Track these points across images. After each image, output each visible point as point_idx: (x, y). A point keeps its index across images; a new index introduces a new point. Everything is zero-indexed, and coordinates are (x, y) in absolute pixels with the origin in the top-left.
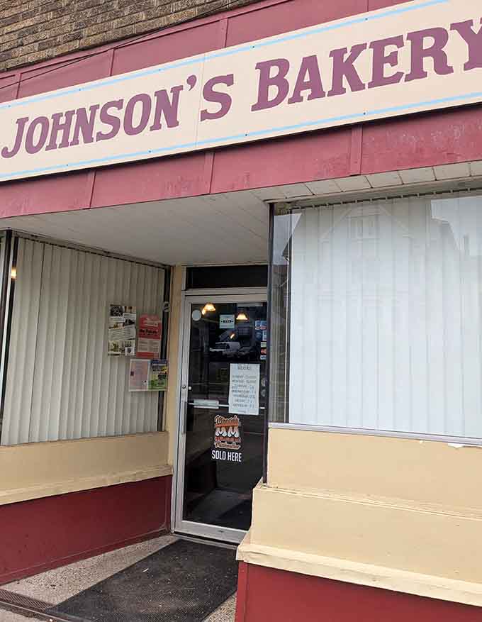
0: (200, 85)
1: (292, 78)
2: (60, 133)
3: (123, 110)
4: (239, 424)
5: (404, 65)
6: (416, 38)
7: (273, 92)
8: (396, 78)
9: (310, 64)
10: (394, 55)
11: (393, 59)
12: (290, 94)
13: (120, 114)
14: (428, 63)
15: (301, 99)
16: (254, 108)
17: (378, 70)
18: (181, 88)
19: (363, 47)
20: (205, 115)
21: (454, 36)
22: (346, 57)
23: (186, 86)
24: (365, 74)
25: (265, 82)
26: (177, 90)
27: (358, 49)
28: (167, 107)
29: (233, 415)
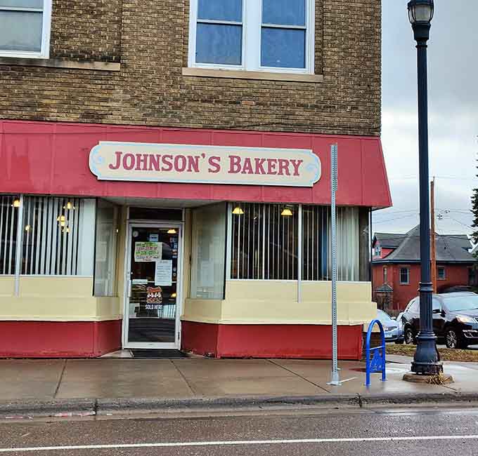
0: (207, 157)
1: (242, 163)
2: (142, 164)
3: (174, 160)
4: (161, 291)
5: (277, 169)
6: (281, 161)
7: (236, 168)
8: (275, 173)
9: (248, 160)
10: (274, 165)
11: (274, 166)
12: (242, 170)
13: (172, 161)
14: (284, 170)
15: (245, 173)
16: (229, 172)
17: (270, 170)
18: (199, 157)
19: (265, 160)
20: (210, 170)
21: (291, 163)
22: (260, 162)
23: (201, 157)
24: (266, 170)
25: (232, 164)
26: (197, 158)
27: (263, 160)
28: (194, 164)
29: (157, 286)
